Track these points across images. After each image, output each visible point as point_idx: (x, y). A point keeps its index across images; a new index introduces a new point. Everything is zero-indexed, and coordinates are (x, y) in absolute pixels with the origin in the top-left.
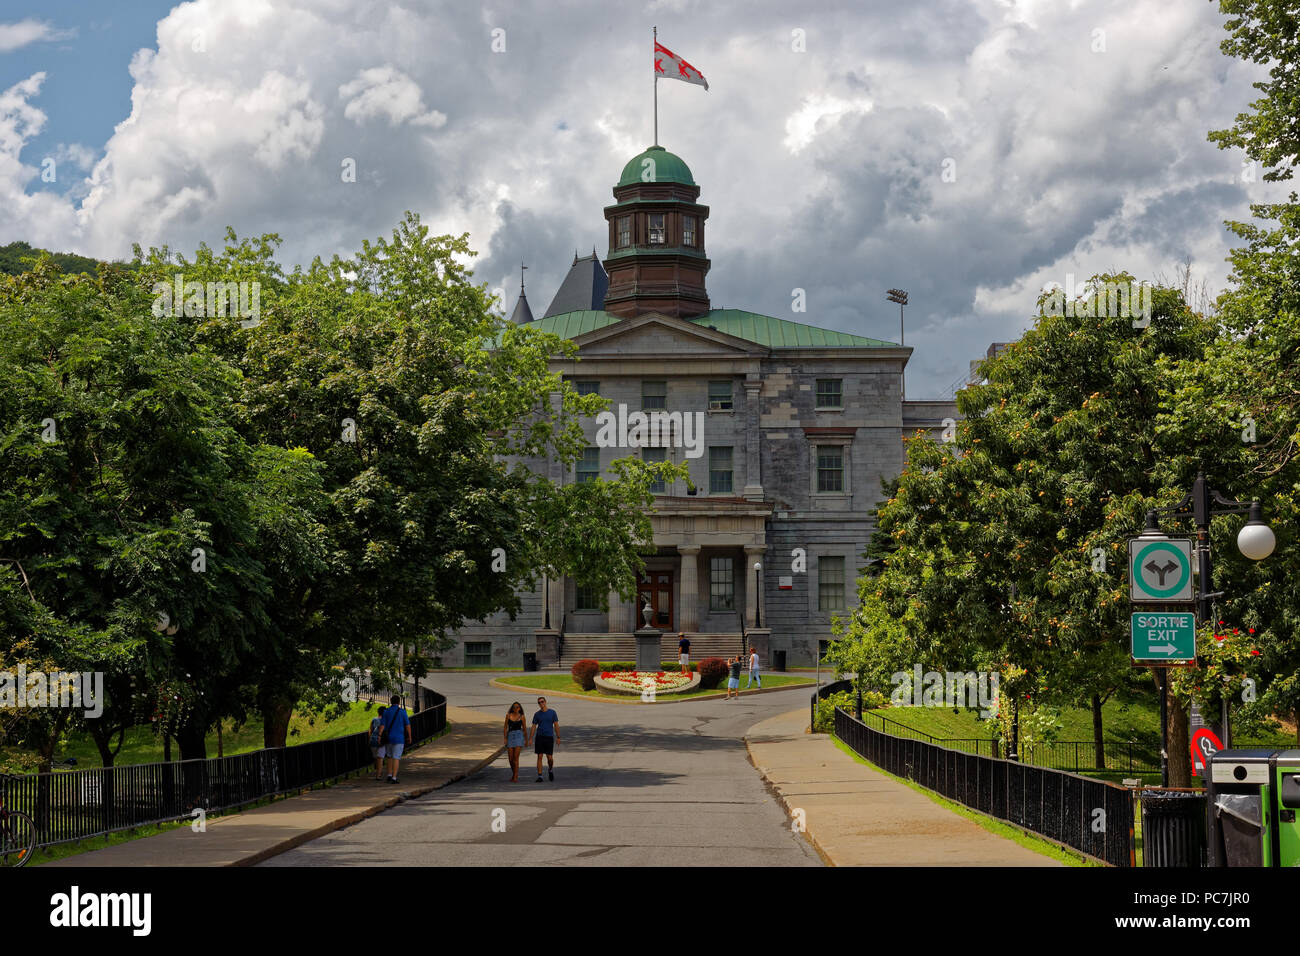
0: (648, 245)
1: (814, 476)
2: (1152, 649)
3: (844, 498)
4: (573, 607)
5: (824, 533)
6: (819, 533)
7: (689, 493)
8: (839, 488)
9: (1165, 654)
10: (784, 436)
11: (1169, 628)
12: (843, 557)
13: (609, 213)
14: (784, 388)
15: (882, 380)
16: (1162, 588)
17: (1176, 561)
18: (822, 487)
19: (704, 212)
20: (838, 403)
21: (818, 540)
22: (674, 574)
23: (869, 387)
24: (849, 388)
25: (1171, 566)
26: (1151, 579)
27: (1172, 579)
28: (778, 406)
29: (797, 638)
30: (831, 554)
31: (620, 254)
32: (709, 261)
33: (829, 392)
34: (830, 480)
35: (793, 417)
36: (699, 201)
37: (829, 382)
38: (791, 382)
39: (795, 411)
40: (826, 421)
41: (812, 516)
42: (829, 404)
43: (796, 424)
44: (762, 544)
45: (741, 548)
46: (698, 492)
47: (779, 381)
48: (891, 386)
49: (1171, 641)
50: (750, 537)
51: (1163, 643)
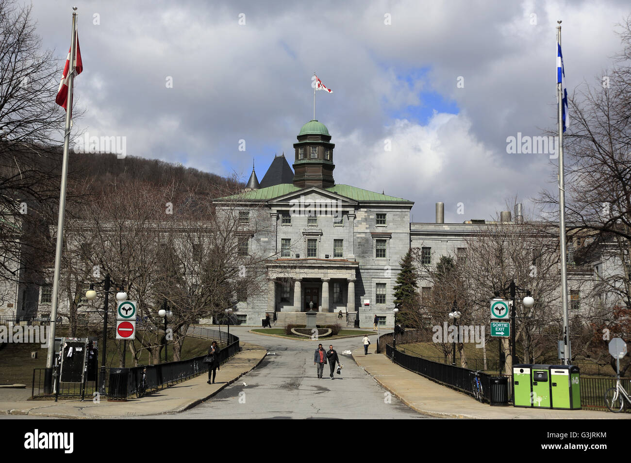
0: (310, 159)
1: (375, 251)
2: (497, 333)
3: (387, 260)
4: (280, 301)
5: (378, 274)
6: (376, 274)
7: (326, 257)
8: (384, 256)
9: (501, 335)
10: (363, 235)
11: (502, 327)
12: (386, 284)
13: (295, 146)
14: (364, 217)
15: (402, 214)
16: (500, 315)
17: (504, 307)
18: (377, 256)
19: (333, 146)
20: (384, 223)
21: (376, 277)
22: (320, 289)
23: (397, 217)
24: (389, 217)
25: (503, 309)
26: (497, 312)
27: (503, 312)
28: (361, 224)
29: (367, 315)
30: (381, 282)
31: (299, 162)
32: (334, 165)
33: (381, 219)
34: (381, 253)
35: (367, 228)
36: (331, 142)
37: (381, 215)
38: (366, 214)
39: (368, 226)
40: (380, 230)
41: (374, 267)
42: (381, 223)
43: (368, 231)
44: (354, 278)
45: (346, 279)
46: (330, 257)
47: (361, 214)
48: (406, 217)
49: (502, 331)
50: (350, 275)
51: (500, 332)
